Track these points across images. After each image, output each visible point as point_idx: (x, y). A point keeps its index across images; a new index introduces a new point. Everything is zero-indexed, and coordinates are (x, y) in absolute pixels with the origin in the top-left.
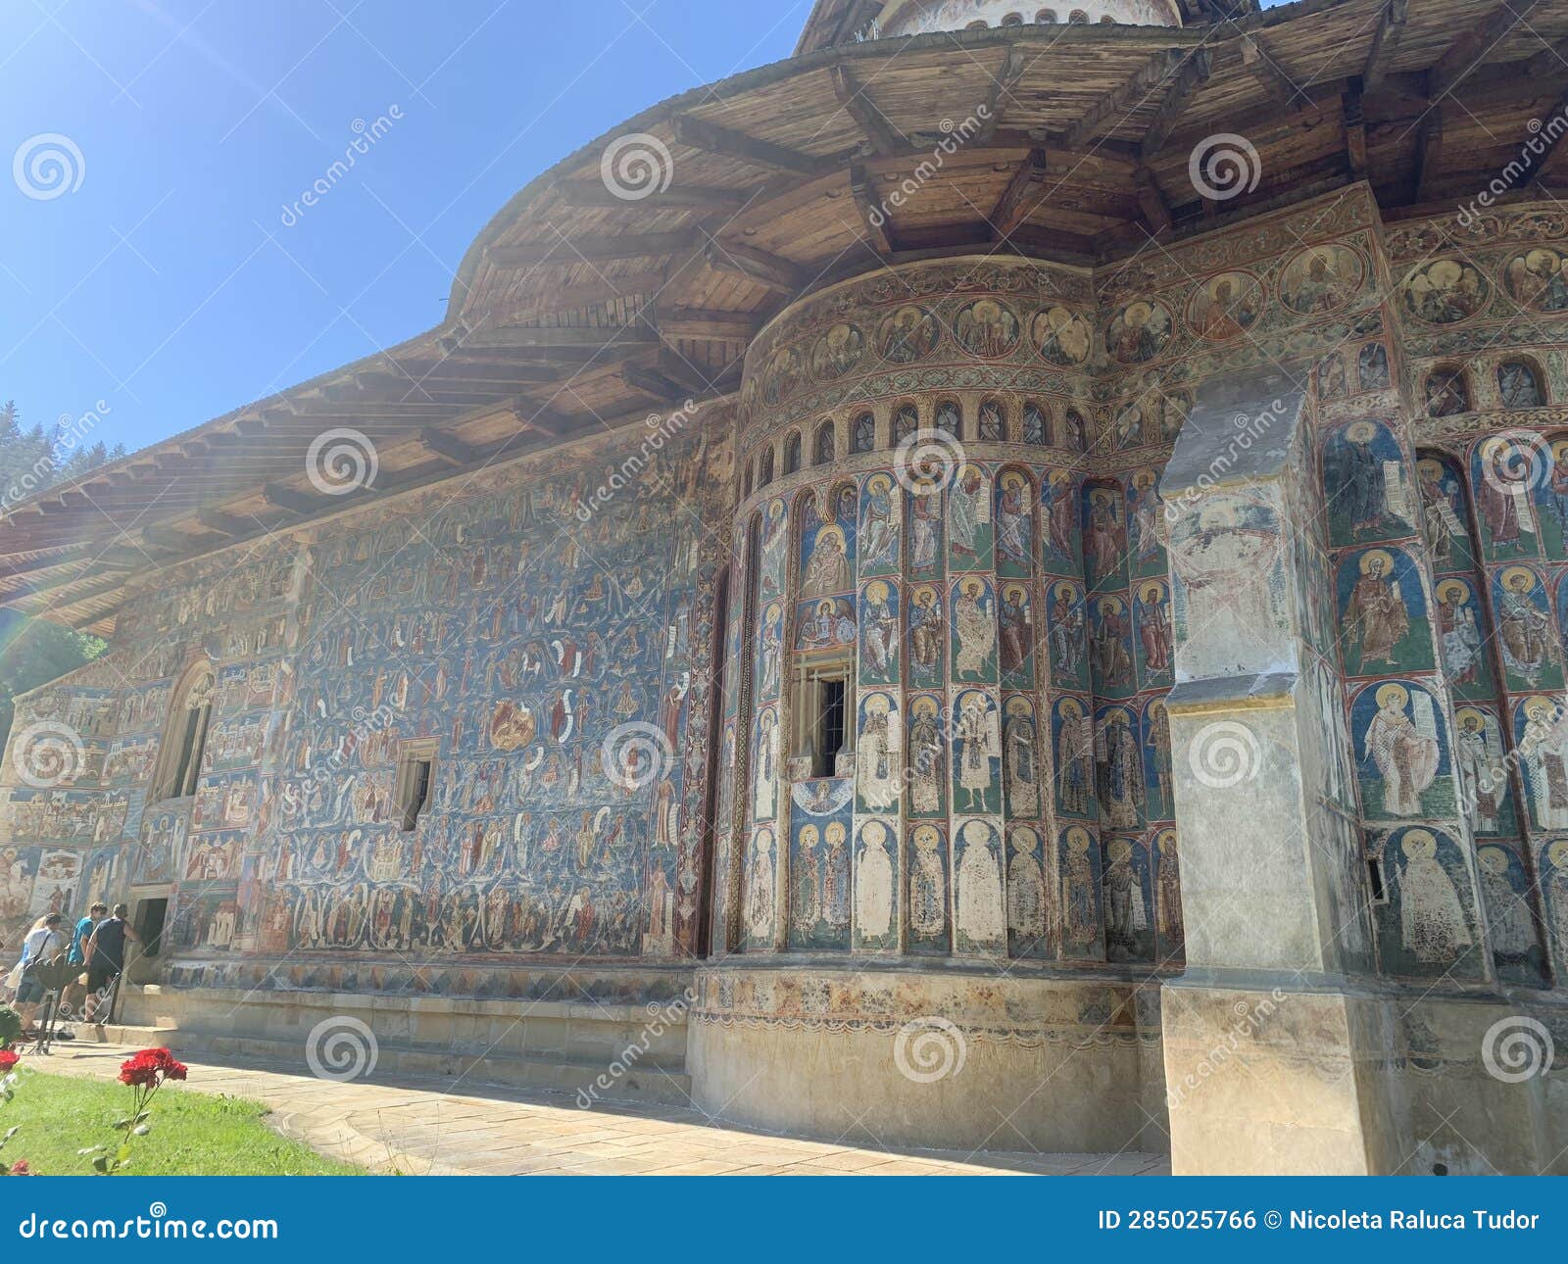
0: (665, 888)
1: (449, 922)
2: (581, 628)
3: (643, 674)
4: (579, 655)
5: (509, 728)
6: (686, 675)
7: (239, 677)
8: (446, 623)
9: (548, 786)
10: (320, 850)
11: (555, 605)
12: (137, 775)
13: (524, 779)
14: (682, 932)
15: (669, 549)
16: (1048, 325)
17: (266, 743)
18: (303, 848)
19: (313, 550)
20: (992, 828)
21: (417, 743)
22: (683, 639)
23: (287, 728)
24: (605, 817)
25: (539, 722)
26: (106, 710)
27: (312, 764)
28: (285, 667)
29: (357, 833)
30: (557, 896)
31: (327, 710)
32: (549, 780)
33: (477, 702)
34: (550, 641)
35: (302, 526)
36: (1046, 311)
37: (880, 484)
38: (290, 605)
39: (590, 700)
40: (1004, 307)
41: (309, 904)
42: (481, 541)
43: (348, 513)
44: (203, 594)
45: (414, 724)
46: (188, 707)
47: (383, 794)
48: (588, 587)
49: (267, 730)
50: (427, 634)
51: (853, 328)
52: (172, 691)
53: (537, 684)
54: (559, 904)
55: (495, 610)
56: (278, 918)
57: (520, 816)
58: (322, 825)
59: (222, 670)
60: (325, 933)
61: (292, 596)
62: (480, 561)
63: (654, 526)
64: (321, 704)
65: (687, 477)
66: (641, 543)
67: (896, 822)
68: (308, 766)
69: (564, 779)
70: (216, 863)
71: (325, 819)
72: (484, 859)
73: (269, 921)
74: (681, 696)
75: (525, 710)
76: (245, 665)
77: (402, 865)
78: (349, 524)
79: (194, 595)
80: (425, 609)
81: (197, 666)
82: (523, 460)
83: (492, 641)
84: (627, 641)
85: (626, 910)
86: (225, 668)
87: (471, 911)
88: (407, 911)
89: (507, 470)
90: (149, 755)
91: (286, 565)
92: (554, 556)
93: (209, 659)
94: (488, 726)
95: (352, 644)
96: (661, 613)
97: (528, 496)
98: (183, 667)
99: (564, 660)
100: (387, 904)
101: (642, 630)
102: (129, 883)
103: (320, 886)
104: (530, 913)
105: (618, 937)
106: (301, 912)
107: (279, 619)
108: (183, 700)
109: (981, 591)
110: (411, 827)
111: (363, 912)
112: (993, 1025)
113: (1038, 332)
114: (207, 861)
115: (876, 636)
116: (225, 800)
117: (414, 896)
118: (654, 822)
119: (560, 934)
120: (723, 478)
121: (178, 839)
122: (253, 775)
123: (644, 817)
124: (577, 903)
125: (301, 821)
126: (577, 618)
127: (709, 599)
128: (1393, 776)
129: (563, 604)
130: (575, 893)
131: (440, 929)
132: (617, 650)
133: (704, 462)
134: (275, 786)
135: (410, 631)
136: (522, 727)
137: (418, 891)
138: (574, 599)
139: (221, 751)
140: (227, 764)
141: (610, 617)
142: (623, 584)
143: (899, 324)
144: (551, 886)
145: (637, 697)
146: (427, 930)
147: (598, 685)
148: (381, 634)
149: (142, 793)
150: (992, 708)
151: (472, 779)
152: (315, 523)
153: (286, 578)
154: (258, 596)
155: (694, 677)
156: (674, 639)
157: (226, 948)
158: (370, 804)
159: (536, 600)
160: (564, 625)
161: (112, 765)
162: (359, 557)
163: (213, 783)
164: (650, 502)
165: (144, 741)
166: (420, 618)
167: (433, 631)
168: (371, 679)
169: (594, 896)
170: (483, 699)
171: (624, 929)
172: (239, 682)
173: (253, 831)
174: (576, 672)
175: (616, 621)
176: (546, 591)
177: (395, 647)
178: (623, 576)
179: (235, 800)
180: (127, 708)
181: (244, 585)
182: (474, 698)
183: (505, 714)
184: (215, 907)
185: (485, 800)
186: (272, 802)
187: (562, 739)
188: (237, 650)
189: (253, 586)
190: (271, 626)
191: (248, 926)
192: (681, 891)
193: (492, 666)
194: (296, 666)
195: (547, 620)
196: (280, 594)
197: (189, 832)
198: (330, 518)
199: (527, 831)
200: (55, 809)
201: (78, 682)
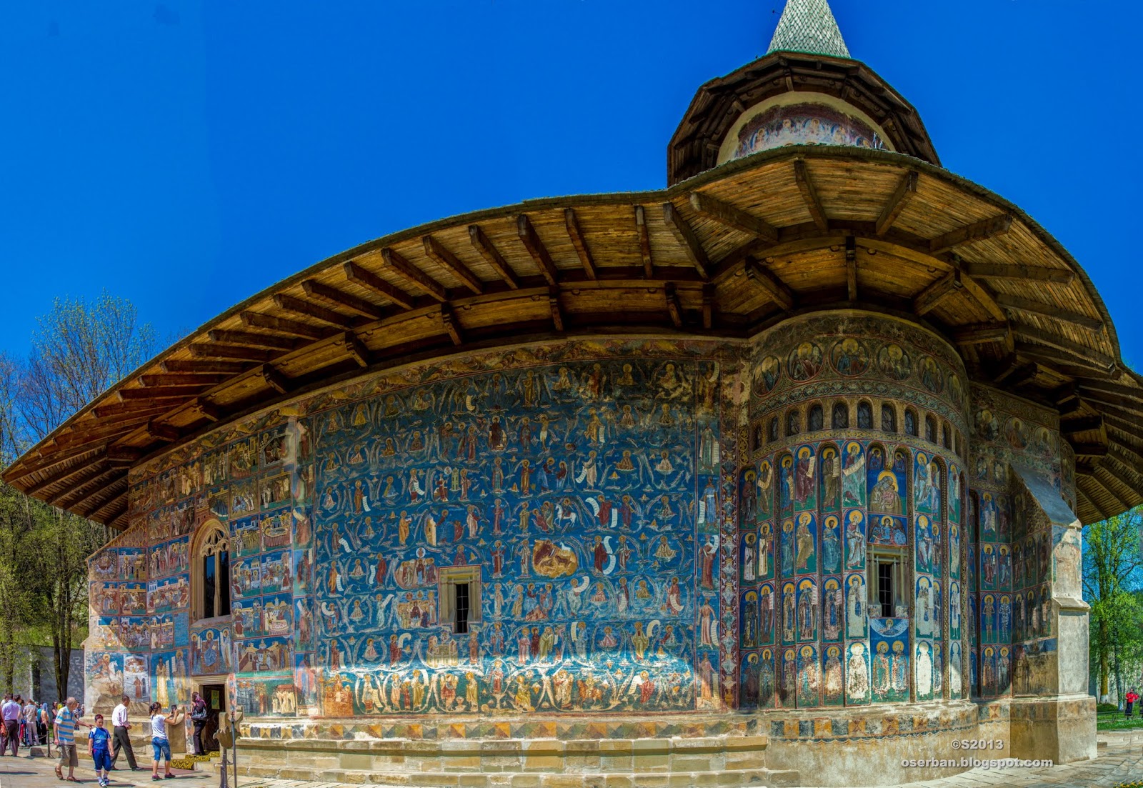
0: (711, 672)
1: (516, 692)
2: (616, 492)
3: (678, 532)
4: (615, 512)
5: (551, 560)
6: (716, 537)
7: (251, 527)
8: (468, 477)
9: (598, 604)
10: (370, 649)
11: (585, 471)
12: (176, 604)
13: (573, 598)
14: (726, 695)
15: (693, 443)
17: (293, 573)
18: (352, 647)
19: (303, 421)
21: (455, 569)
22: (711, 511)
23: (311, 561)
24: (656, 627)
25: (581, 558)
26: (140, 562)
27: (344, 587)
28: (299, 516)
29: (407, 636)
30: (619, 676)
31: (351, 546)
32: (599, 600)
33: (514, 540)
34: (584, 498)
35: (287, 402)
38: (290, 467)
39: (631, 545)
41: (367, 685)
42: (495, 411)
43: (336, 386)
44: (201, 471)
45: (449, 555)
47: (427, 607)
48: (618, 459)
49: (290, 563)
50: (449, 485)
52: (190, 544)
53: (577, 530)
54: (622, 681)
55: (521, 470)
56: (338, 695)
57: (574, 624)
58: (367, 631)
59: (232, 524)
60: (390, 703)
61: (290, 459)
62: (495, 428)
63: (677, 423)
64: (343, 542)
65: (703, 391)
66: (666, 434)
68: (340, 589)
69: (613, 600)
70: (265, 659)
71: (369, 626)
72: (543, 652)
73: (330, 697)
74: (713, 551)
75: (564, 548)
76: (253, 518)
77: (459, 657)
79: (193, 471)
80: (444, 465)
81: (207, 523)
83: (521, 493)
84: (660, 505)
85: (682, 685)
86: (236, 522)
87: (536, 685)
88: (472, 687)
89: (515, 352)
90: (182, 590)
91: (276, 435)
92: (577, 429)
93: (217, 518)
94: (530, 559)
95: (366, 492)
96: (691, 490)
97: (541, 378)
98: (195, 525)
99: (600, 514)
100: (450, 683)
101: (674, 499)
102: (188, 676)
103: (378, 673)
104: (595, 687)
105: (675, 699)
106: (361, 691)
107: (283, 479)
108: (198, 548)
110: (462, 630)
111: (426, 689)
114: (256, 658)
116: (261, 617)
117: (477, 678)
118: (699, 631)
119: (625, 699)
120: (736, 402)
122: (287, 597)
123: (691, 628)
124: (638, 680)
125: (344, 628)
126: (609, 482)
127: (733, 488)
129: (593, 471)
130: (635, 674)
131: (507, 698)
132: (652, 511)
133: (719, 385)
134: (310, 604)
135: (429, 483)
136: (564, 561)
137: (480, 674)
138: (604, 467)
139: (248, 582)
140: (257, 591)
141: (643, 486)
142: (652, 463)
144: (613, 670)
145: (674, 547)
146: (494, 698)
147: (637, 536)
148: (397, 485)
149: (182, 615)
151: (520, 596)
152: (301, 398)
153: (280, 446)
154: (254, 464)
155: (722, 540)
156: (703, 510)
157: (292, 714)
158: (415, 614)
159: (563, 464)
160: (596, 487)
161: (152, 599)
162: (357, 423)
163: (246, 604)
164: (672, 402)
165: (175, 581)
166: (438, 472)
167: (455, 483)
168: (393, 521)
169: (651, 676)
170: (521, 539)
171: (680, 695)
172: (251, 531)
173: (297, 637)
174: (614, 524)
175: (648, 489)
176: (574, 457)
177: (416, 495)
178: (653, 456)
179: (271, 616)
180: (154, 559)
181: (238, 457)
182: (512, 536)
183: (546, 550)
184: (273, 690)
185: (537, 611)
186: (311, 617)
187: (607, 572)
188: (243, 507)
189: (247, 456)
190: (274, 485)
191: (310, 700)
192: (724, 672)
193: (525, 514)
194: (308, 513)
195: (579, 480)
196: (277, 459)
197: (233, 639)
198: (317, 393)
199: (583, 634)
200: (126, 629)
201: (119, 544)
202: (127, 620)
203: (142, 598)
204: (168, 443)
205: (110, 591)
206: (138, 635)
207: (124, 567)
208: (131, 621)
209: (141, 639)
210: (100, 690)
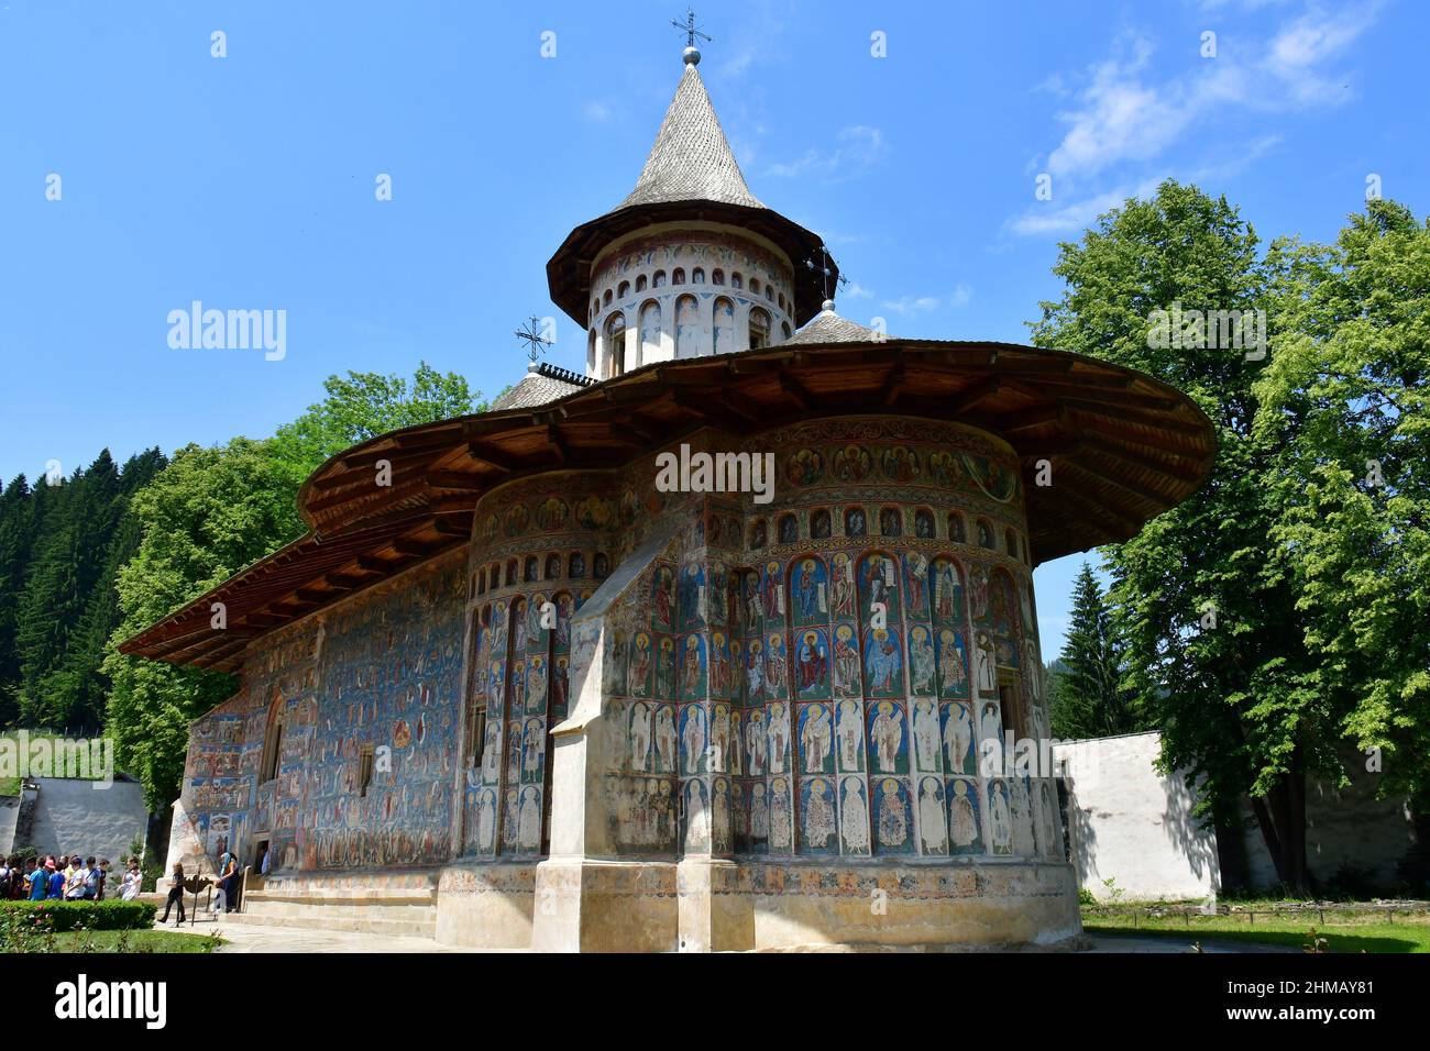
1: (378, 849)
2: (429, 676)
4: (428, 692)
5: (401, 736)
7: (295, 706)
8: (377, 673)
9: (415, 769)
10: (328, 810)
11: (419, 662)
12: (254, 766)
13: (407, 765)
16: (586, 508)
17: (306, 746)
18: (321, 808)
19: (325, 626)
20: (537, 790)
21: (367, 745)
23: (315, 737)
25: (413, 732)
26: (237, 728)
27: (325, 758)
28: (314, 700)
29: (342, 799)
30: (418, 831)
31: (331, 726)
32: (416, 766)
33: (389, 721)
34: (417, 684)
35: (321, 611)
36: (585, 499)
37: (501, 606)
38: (316, 661)
39: (432, 718)
40: (562, 501)
41: (324, 841)
42: (392, 621)
43: (339, 603)
44: (279, 653)
45: (365, 734)
46: (277, 724)
47: (353, 776)
48: (432, 651)
49: (306, 738)
50: (370, 679)
51: (496, 517)
52: (269, 714)
53: (412, 709)
54: (419, 836)
55: (396, 665)
56: (312, 850)
57: (405, 786)
58: (329, 795)
59: (288, 702)
60: (330, 858)
61: (316, 655)
62: (391, 634)
64: (328, 722)
67: (496, 789)
68: (323, 760)
69: (422, 765)
70: (287, 819)
71: (330, 791)
72: (391, 812)
73: (309, 851)
75: (407, 725)
76: (297, 698)
77: (360, 817)
78: (340, 611)
79: (276, 654)
80: (370, 664)
81: (278, 698)
82: (409, 571)
83: (395, 683)
85: (443, 838)
86: (290, 700)
87: (386, 842)
88: (362, 843)
89: (402, 577)
90: (259, 754)
91: (313, 635)
93: (283, 694)
94: (393, 735)
95: (341, 685)
97: (410, 594)
98: (272, 700)
99: (422, 695)
100: (354, 839)
101: (452, 677)
102: (252, 833)
103: (328, 831)
104: (408, 841)
105: (441, 853)
106: (321, 846)
107: (312, 669)
108: (274, 719)
109: (541, 664)
110: (364, 795)
111: (345, 845)
112: (527, 889)
113: (579, 512)
114: (283, 817)
115: (495, 690)
116: (290, 781)
117: (365, 835)
119: (419, 853)
121: (271, 804)
122: (301, 766)
124: (425, 836)
125: (320, 793)
126: (427, 669)
128: (690, 753)
129: (422, 661)
130: (425, 830)
131: (374, 853)
132: (442, 689)
134: (310, 772)
135: (363, 677)
136: (406, 735)
137: (366, 831)
138: (426, 658)
139: (286, 751)
140: (291, 759)
141: (440, 669)
143: (513, 515)
144: (416, 826)
145: (449, 717)
146: (369, 854)
147: (435, 710)
148: (352, 679)
149: (256, 777)
150: (542, 727)
152: (326, 609)
153: (314, 643)
154: (302, 655)
157: (292, 868)
158: (348, 781)
159: (412, 659)
160: (422, 674)
161: (244, 761)
162: (344, 631)
163: (285, 771)
165: (255, 747)
166: (367, 669)
167: (372, 677)
168: (348, 706)
169: (432, 831)
170: (391, 719)
171: (443, 849)
172: (295, 709)
173: (300, 799)
174: (427, 702)
175: (442, 671)
176: (416, 653)
177: (358, 687)
179: (294, 781)
180: (248, 726)
181: (296, 649)
182: (388, 718)
183: (399, 729)
184: (287, 845)
185: (392, 778)
186: (309, 782)
187: (421, 742)
188: (294, 690)
189: (300, 649)
190: (308, 675)
191: (300, 855)
193: (394, 698)
194: (318, 699)
195: (416, 671)
196: (311, 654)
197: (276, 800)
198: (330, 607)
199: (407, 795)
200: (216, 789)
201: (222, 711)
202: (218, 781)
203: (235, 760)
204: (263, 629)
205: (206, 755)
206: (227, 795)
207: (222, 731)
208: (222, 782)
209: (228, 799)
210: (183, 850)
